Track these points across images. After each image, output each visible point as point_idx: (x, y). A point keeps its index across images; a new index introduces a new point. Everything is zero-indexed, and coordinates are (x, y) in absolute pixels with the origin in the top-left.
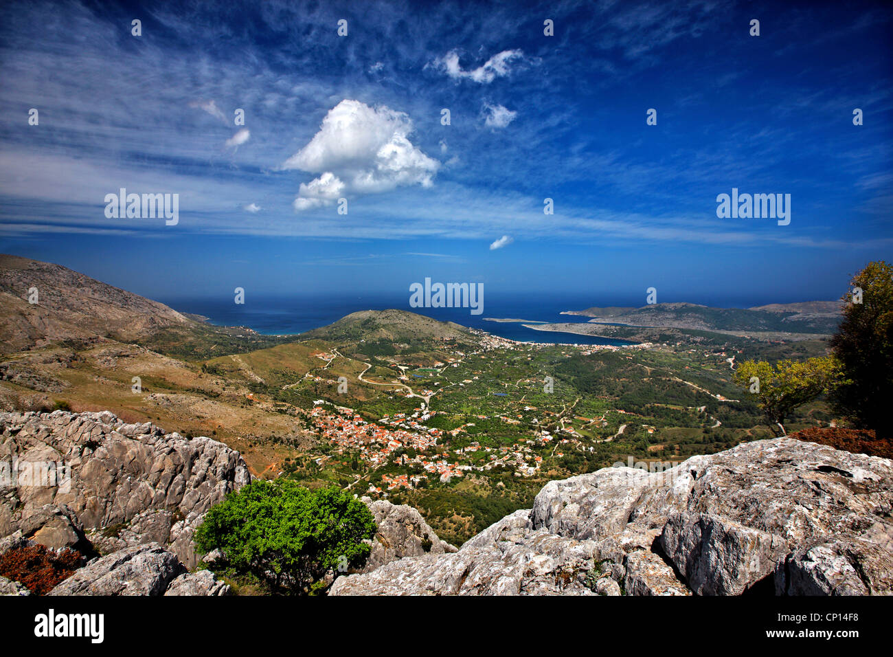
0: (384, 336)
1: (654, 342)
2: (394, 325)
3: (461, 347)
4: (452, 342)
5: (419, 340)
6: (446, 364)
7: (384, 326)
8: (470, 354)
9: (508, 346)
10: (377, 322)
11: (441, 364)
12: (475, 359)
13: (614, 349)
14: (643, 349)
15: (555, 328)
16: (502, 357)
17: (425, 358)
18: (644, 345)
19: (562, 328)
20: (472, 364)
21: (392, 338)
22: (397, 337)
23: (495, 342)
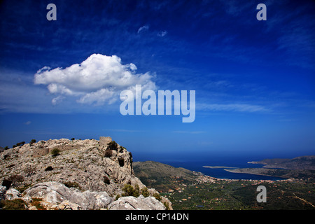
0: (143, 175)
1: (295, 178)
2: (149, 170)
3: (185, 182)
4: (181, 179)
5: (162, 178)
6: (175, 191)
7: (143, 170)
8: (190, 186)
9: (212, 181)
10: (140, 168)
11: (172, 191)
12: (192, 188)
13: (272, 182)
14: (288, 182)
15: (242, 171)
16: (206, 187)
17: (164, 187)
18: (290, 180)
19: (245, 171)
20: (190, 191)
21: (147, 176)
22: (150, 176)
23: (205, 179)
